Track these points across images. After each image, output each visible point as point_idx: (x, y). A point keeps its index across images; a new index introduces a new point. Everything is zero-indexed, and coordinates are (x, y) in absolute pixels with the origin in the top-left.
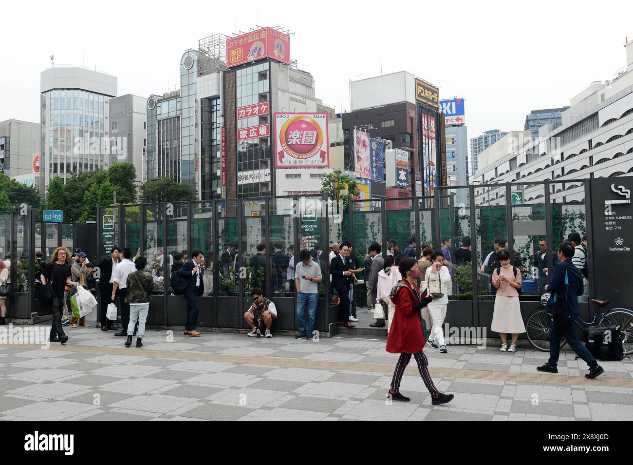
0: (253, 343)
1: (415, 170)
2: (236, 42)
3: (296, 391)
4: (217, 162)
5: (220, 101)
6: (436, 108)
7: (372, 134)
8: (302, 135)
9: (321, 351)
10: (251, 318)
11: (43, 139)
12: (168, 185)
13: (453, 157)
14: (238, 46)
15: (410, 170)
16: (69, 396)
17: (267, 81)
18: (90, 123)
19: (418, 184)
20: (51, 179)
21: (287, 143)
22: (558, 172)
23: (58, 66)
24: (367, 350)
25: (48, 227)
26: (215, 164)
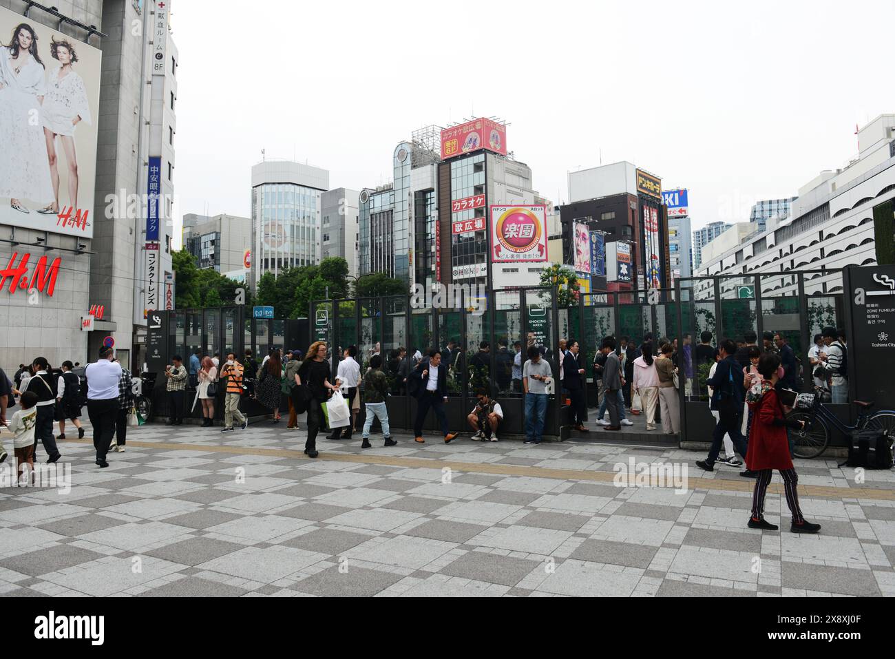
0: (477, 448)
1: (637, 263)
2: (450, 133)
3: (532, 505)
4: (432, 257)
5: (434, 194)
6: (657, 199)
7: (592, 227)
8: (520, 227)
9: (554, 457)
10: (475, 421)
11: (254, 234)
12: (382, 280)
13: (677, 250)
14: (453, 138)
15: (631, 264)
16: (280, 509)
17: (483, 173)
18: (301, 217)
19: (641, 279)
20: (261, 275)
21: (504, 236)
22: (787, 265)
23: (269, 160)
24: (604, 456)
25: (259, 324)
26: (430, 259)
